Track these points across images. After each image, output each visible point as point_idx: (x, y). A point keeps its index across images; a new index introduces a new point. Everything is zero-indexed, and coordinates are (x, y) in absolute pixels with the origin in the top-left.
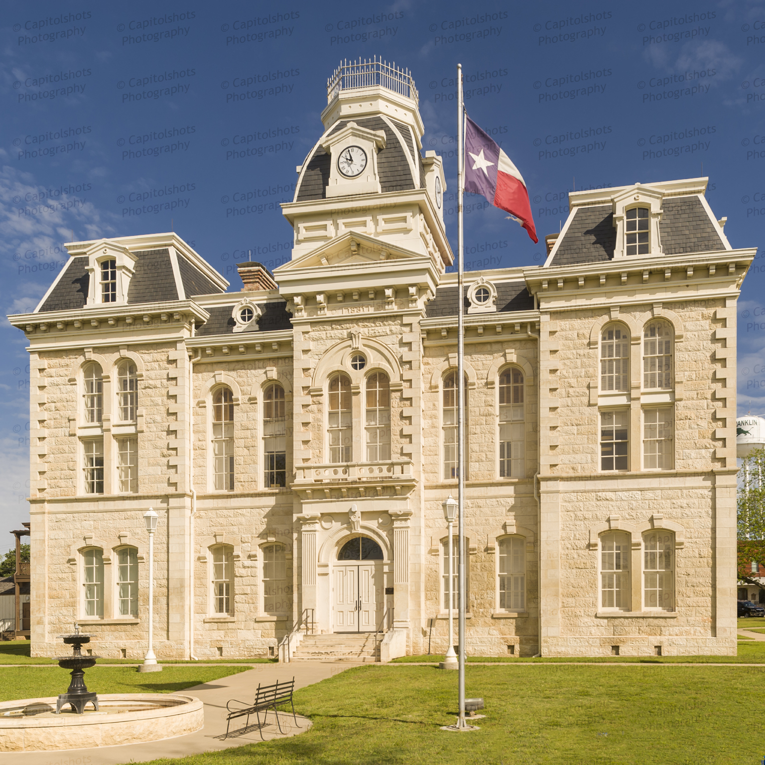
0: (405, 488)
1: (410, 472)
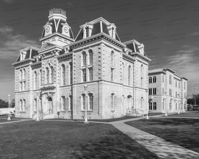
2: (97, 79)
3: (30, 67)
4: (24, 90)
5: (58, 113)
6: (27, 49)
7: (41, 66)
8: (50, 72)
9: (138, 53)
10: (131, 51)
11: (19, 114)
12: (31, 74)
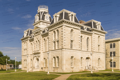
0: (39, 53)
1: (40, 51)
2: (61, 48)
3: (28, 41)
4: (26, 54)
5: (42, 68)
6: (27, 30)
7: (33, 40)
8: (38, 44)
9: (94, 29)
10: (89, 27)
11: (24, 68)
12: (29, 45)
